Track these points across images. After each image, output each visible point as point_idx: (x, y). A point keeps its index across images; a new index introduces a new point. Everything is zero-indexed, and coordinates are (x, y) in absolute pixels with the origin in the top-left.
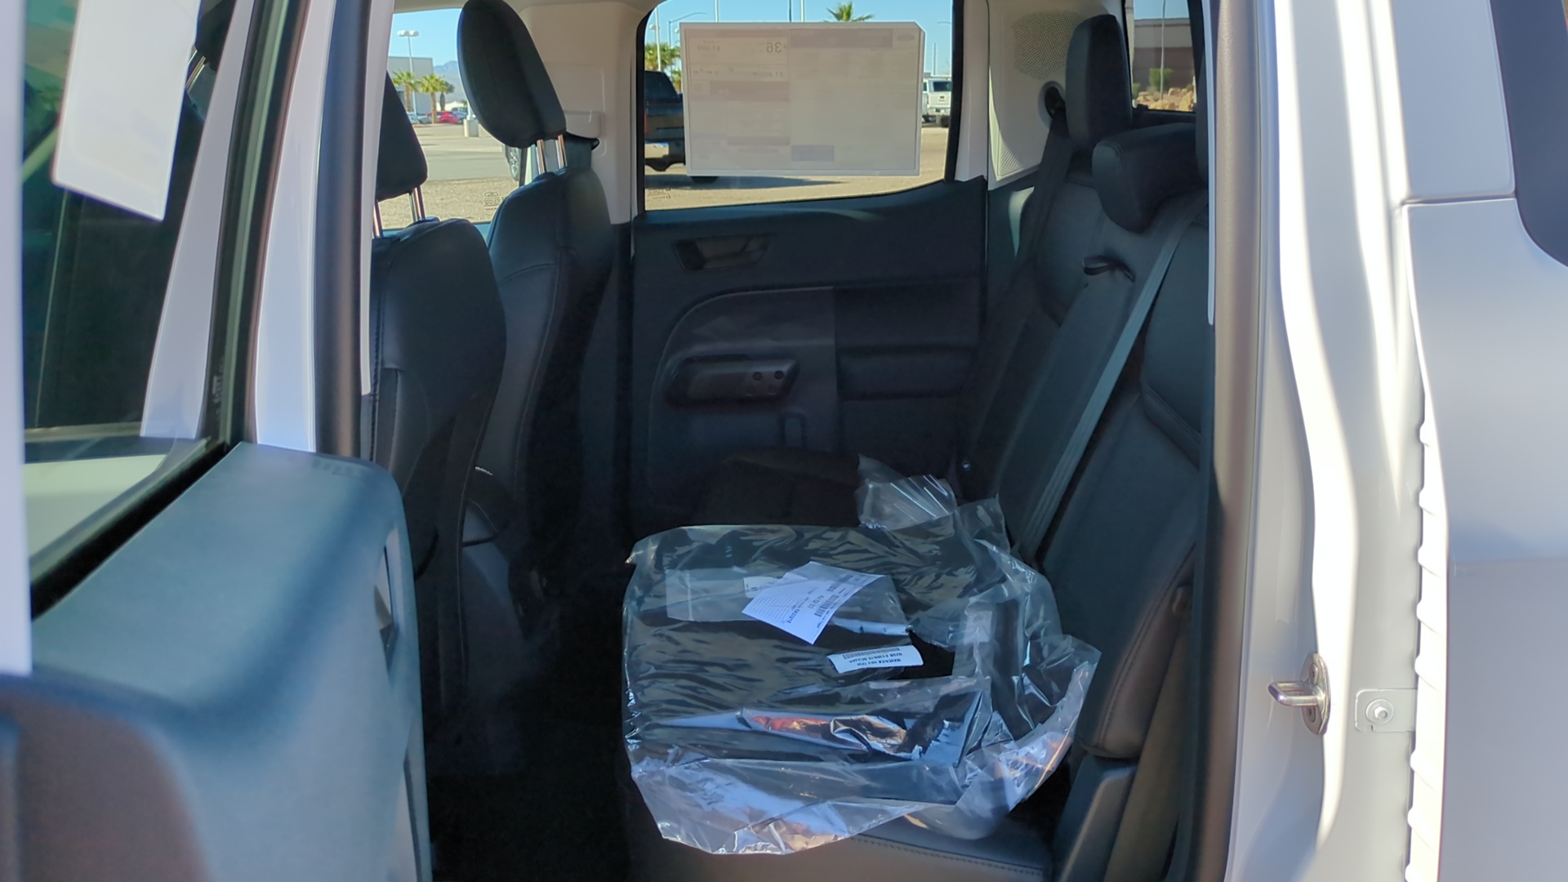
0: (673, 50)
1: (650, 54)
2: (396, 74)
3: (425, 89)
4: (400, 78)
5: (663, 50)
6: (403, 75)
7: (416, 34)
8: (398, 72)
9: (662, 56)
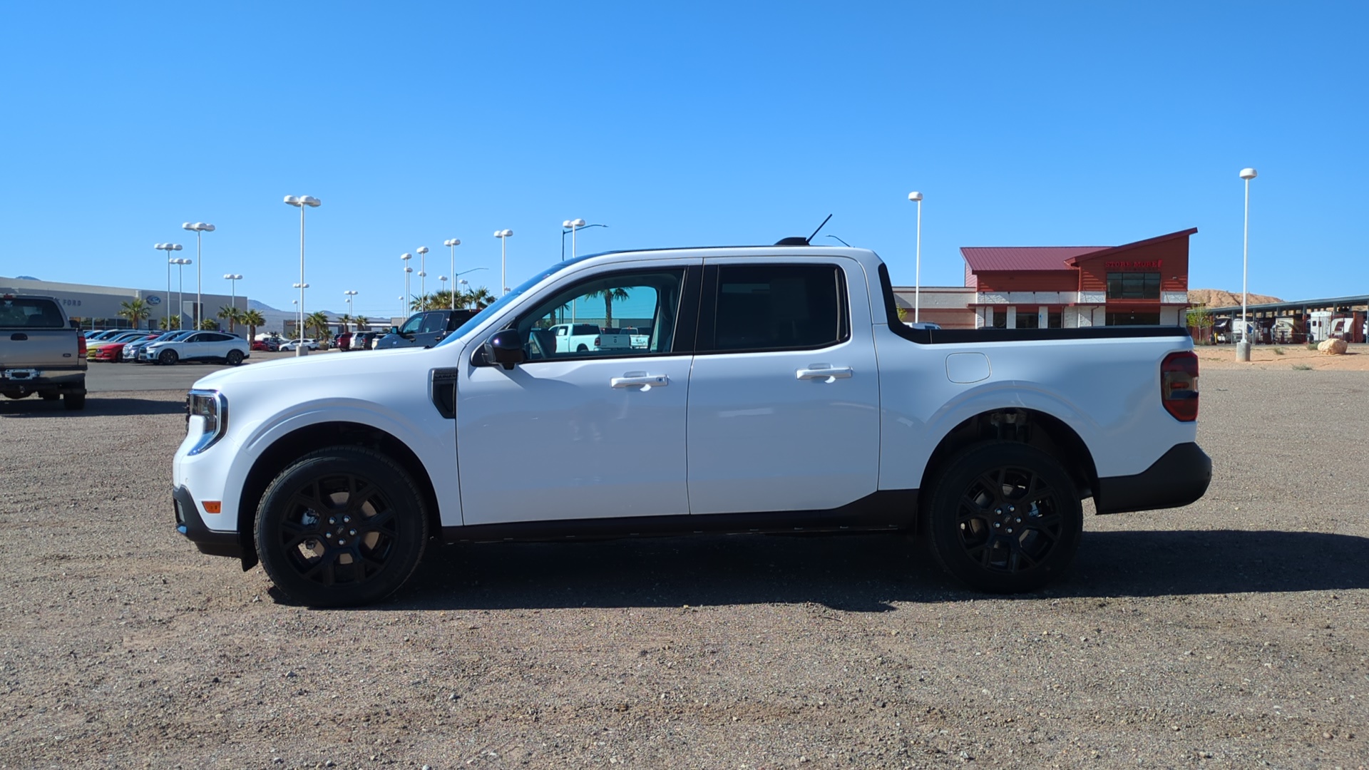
0: (464, 297)
1: (445, 299)
2: (222, 308)
3: (245, 322)
4: (226, 312)
5: (456, 296)
6: (229, 310)
7: (240, 278)
8: (225, 308)
9: (455, 301)
